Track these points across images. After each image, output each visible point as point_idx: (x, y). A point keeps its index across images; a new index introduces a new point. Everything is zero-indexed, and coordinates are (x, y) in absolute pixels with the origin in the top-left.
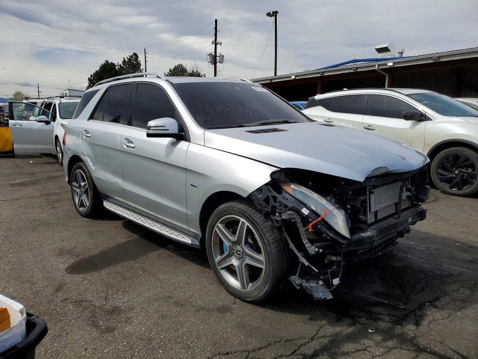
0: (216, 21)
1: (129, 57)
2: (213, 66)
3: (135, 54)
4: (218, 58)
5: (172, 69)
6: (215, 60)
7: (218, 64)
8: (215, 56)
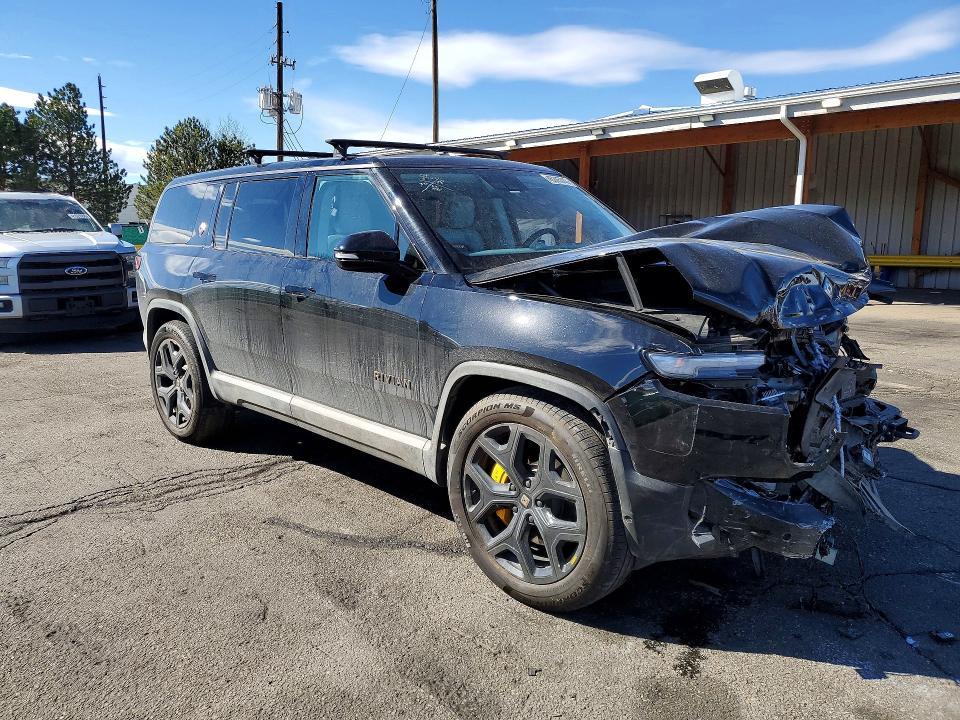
0: (280, 6)
1: (53, 94)
2: (274, 121)
3: (71, 87)
4: (286, 100)
5: (171, 128)
6: (281, 103)
7: (287, 115)
8: (280, 96)
